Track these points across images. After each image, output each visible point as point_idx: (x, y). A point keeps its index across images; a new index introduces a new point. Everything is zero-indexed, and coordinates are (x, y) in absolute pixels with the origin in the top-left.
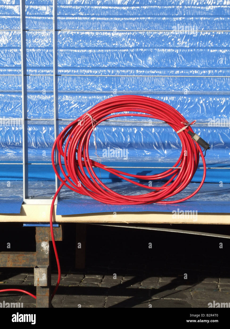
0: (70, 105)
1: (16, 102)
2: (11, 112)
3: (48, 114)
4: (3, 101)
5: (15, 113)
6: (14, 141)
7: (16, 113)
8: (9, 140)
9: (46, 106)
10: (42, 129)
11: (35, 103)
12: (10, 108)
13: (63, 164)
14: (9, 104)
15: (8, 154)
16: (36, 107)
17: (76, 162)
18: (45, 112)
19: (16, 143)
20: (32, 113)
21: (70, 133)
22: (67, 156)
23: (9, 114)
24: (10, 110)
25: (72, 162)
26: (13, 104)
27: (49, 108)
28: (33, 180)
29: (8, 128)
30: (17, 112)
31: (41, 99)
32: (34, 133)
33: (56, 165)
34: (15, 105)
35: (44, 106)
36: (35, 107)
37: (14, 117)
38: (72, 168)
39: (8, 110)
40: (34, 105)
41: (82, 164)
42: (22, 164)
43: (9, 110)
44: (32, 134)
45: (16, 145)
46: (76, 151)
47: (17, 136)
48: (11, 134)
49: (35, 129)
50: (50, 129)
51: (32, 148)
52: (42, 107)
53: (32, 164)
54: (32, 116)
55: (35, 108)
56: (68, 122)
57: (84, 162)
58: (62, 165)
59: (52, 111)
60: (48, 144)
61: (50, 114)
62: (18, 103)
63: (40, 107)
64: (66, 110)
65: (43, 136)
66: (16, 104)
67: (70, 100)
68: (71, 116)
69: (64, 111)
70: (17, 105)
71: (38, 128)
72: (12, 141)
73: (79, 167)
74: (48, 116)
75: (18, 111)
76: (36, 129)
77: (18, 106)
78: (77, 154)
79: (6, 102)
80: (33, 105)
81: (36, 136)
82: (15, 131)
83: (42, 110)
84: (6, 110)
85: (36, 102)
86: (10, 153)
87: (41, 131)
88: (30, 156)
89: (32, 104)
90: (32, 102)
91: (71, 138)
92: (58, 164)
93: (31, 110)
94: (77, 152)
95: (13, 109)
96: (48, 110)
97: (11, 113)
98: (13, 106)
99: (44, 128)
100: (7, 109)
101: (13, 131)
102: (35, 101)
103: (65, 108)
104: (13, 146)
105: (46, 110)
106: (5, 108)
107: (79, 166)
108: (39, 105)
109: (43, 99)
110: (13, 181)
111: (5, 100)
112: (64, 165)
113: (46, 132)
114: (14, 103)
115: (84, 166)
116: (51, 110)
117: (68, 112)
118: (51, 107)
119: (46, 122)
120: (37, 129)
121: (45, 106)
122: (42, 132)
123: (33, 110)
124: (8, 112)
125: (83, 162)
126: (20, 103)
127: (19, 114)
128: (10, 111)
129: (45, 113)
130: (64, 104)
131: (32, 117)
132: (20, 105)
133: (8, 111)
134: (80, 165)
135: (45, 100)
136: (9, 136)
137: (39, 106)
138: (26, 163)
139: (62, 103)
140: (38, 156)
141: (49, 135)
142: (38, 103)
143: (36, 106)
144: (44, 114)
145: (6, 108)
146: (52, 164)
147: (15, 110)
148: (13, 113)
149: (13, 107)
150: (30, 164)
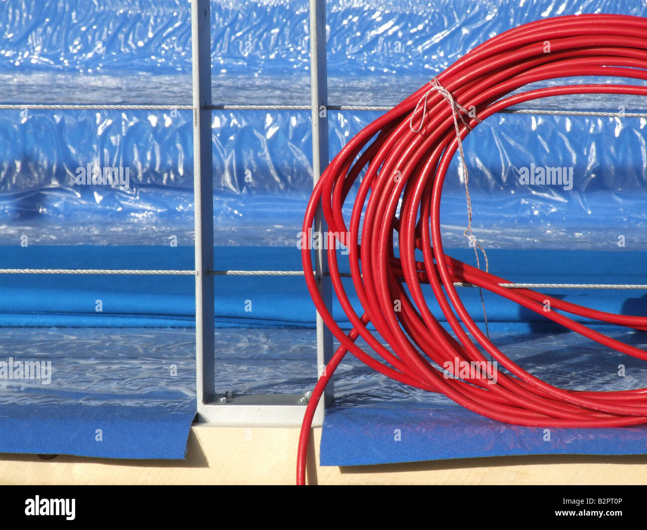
0: (367, 25)
1: (161, 14)
2: (143, 53)
3: (285, 61)
4: (115, 12)
5: (158, 55)
6: (157, 169)
7: (161, 57)
8: (139, 166)
9: (276, 31)
10: (263, 122)
11: (235, 19)
12: (142, 39)
13: (343, 275)
14: (135, 24)
15: (135, 217)
16: (238, 34)
17: (394, 266)
18: (273, 51)
19: (165, 176)
20: (223, 57)
21: (369, 157)
22: (359, 243)
23: (136, 62)
24: (141, 44)
25: (378, 268)
26: (152, 21)
27: (287, 37)
28: (233, 325)
29: (135, 120)
30: (166, 51)
31: (256, 4)
32: (232, 138)
33: (319, 279)
34: (160, 27)
35: (268, 30)
36: (233, 32)
37: (155, 70)
38: (378, 287)
39: (133, 46)
40: (232, 25)
41: (417, 275)
42: (190, 272)
43: (136, 44)
44: (224, 139)
45: (164, 182)
46: (395, 224)
47: (167, 148)
48: (147, 142)
49: (234, 121)
50: (294, 122)
51: (227, 193)
52: (261, 35)
53: (230, 272)
54: (224, 67)
55: (233, 38)
56: (359, 93)
57: (423, 264)
58: (340, 275)
59: (299, 48)
60: (283, 179)
61: (292, 60)
62: (172, 20)
63: (253, 35)
64: (354, 46)
65: (266, 150)
66: (162, 21)
67: (366, 9)
68: (373, 69)
69: (345, 47)
70: (166, 28)
71: (247, 120)
72: (148, 165)
73: (404, 285)
74: (284, 69)
75: (170, 49)
76: (240, 122)
77: (170, 30)
78: (395, 233)
79: (125, 13)
80: (229, 25)
81: (238, 147)
82: (159, 131)
83: (261, 44)
84: (127, 45)
85: (240, 16)
86: (143, 211)
87: (259, 131)
88: (219, 223)
89: (224, 22)
90: (225, 14)
91: (374, 177)
92: (327, 273)
93: (221, 46)
94: (398, 230)
95: (151, 40)
96: (283, 44)
97: (145, 57)
98: (150, 28)
99: (269, 119)
100: (130, 42)
101: (155, 130)
102: (233, 11)
103: (348, 36)
104: (154, 185)
105: (276, 44)
106: (121, 36)
107: (404, 280)
108: (249, 27)
109: (265, 4)
110: (156, 331)
111: (123, 6)
112: (349, 276)
113: (276, 135)
114: (155, 21)
115: (423, 279)
116: (297, 45)
117: (360, 52)
118: (297, 34)
119: (278, 93)
120: (244, 123)
121: (273, 31)
122: (264, 132)
123: (225, 45)
124: (131, 53)
125: (420, 268)
126: (177, 16)
127: (175, 62)
128: (138, 48)
129: (272, 56)
130: (345, 22)
131: (224, 71)
132: (177, 25)
133: (131, 49)
134: (407, 278)
135: (274, 8)
136: (139, 148)
137: (248, 31)
138: (208, 272)
139: (338, 18)
140: (248, 224)
141: (289, 144)
142: (248, 19)
143: (239, 31)
144: (268, 60)
145: (127, 38)
146: (302, 272)
147: (160, 45)
148: (153, 57)
149: (151, 35)
150: (223, 273)
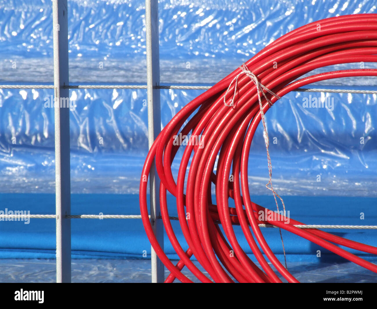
0: (192, 19)
1: (30, 10)
2: (16, 40)
3: (129, 47)
5: (28, 43)
6: (27, 133)
7: (30, 44)
9: (120, 24)
10: (111, 96)
11: (89, 15)
12: (15, 29)
13: (172, 218)
14: (9, 18)
15: (9, 171)
16: (91, 26)
17: (212, 211)
18: (118, 40)
19: (34, 138)
20: (80, 44)
22: (185, 193)
23: (10, 48)
24: (14, 34)
25: (199, 213)
26: (23, 16)
27: (129, 29)
29: (10, 93)
30: (35, 40)
31: (105, 2)
32: (86, 108)
33: (153, 222)
34: (29, 21)
35: (115, 23)
36: (87, 25)
37: (26, 54)
38: (199, 228)
39: (8, 36)
40: (86, 19)
41: (230, 218)
43: (10, 34)
44: (80, 109)
45: (33, 143)
46: (213, 178)
47: (35, 116)
48: (19, 111)
49: (88, 95)
50: (135, 95)
51: (82, 152)
52: (109, 27)
53: (83, 216)
54: (80, 52)
55: (87, 29)
57: (235, 210)
58: (170, 218)
59: (139, 37)
60: (126, 140)
61: (133, 46)
62: (39, 15)
63: (103, 27)
64: (182, 36)
65: (113, 117)
66: (31, 16)
67: (191, 6)
68: (197, 53)
69: (175, 36)
70: (34, 21)
71: (97, 94)
72: (20, 129)
73: (220, 226)
74: (127, 54)
75: (37, 38)
76: (92, 96)
77: (37, 22)
79: (2, 9)
80: (84, 19)
81: (91, 115)
82: (29, 103)
83: (109, 34)
84: (3, 35)
85: (93, 12)
86: (16, 165)
87: (107, 102)
88: (75, 175)
89: (80, 17)
90: (80, 10)
92: (159, 217)
93: (78, 35)
94: (215, 183)
95: (22, 31)
96: (127, 34)
97: (17, 44)
98: (22, 21)
99: (115, 93)
100: (6, 32)
101: (25, 102)
102: (87, 8)
103: (177, 27)
104: (24, 146)
105: (121, 34)
107: (220, 222)
108: (99, 21)
109: (112, 2)
110: (26, 262)
112: (177, 219)
113: (120, 106)
114: (26, 15)
115: (235, 222)
116: (137, 35)
117: (187, 41)
118: (137, 26)
119: (122, 72)
120: (95, 97)
121: (118, 24)
122: (111, 104)
123: (81, 35)
124: (7, 41)
125: (232, 212)
127: (41, 48)
128: (12, 37)
129: (118, 44)
130: (175, 17)
131: (80, 55)
132: (43, 19)
133: (6, 37)
134: (222, 220)
135: (119, 6)
136: (12, 116)
137: (99, 24)
138: (66, 216)
139: (168, 14)
140: (98, 176)
141: (131, 113)
142: (98, 15)
143: (92, 23)
144: (114, 47)
147: (29, 35)
148: (24, 44)
149: (22, 27)
150: (78, 217)
